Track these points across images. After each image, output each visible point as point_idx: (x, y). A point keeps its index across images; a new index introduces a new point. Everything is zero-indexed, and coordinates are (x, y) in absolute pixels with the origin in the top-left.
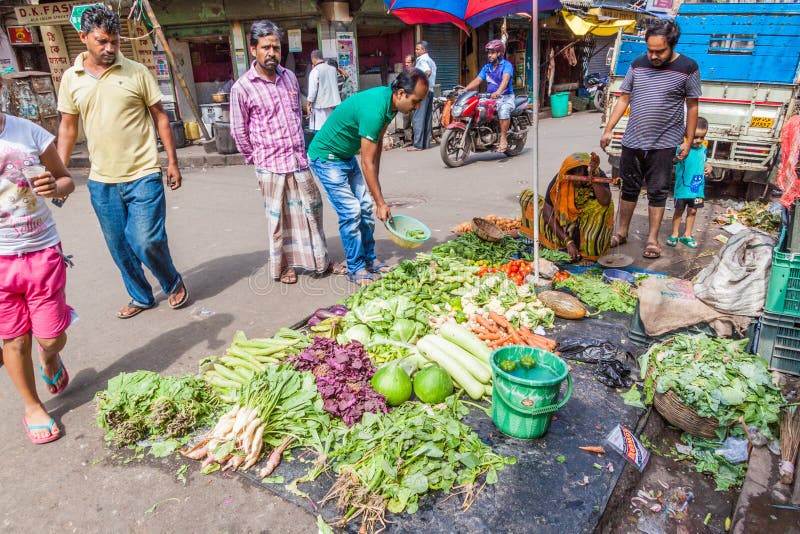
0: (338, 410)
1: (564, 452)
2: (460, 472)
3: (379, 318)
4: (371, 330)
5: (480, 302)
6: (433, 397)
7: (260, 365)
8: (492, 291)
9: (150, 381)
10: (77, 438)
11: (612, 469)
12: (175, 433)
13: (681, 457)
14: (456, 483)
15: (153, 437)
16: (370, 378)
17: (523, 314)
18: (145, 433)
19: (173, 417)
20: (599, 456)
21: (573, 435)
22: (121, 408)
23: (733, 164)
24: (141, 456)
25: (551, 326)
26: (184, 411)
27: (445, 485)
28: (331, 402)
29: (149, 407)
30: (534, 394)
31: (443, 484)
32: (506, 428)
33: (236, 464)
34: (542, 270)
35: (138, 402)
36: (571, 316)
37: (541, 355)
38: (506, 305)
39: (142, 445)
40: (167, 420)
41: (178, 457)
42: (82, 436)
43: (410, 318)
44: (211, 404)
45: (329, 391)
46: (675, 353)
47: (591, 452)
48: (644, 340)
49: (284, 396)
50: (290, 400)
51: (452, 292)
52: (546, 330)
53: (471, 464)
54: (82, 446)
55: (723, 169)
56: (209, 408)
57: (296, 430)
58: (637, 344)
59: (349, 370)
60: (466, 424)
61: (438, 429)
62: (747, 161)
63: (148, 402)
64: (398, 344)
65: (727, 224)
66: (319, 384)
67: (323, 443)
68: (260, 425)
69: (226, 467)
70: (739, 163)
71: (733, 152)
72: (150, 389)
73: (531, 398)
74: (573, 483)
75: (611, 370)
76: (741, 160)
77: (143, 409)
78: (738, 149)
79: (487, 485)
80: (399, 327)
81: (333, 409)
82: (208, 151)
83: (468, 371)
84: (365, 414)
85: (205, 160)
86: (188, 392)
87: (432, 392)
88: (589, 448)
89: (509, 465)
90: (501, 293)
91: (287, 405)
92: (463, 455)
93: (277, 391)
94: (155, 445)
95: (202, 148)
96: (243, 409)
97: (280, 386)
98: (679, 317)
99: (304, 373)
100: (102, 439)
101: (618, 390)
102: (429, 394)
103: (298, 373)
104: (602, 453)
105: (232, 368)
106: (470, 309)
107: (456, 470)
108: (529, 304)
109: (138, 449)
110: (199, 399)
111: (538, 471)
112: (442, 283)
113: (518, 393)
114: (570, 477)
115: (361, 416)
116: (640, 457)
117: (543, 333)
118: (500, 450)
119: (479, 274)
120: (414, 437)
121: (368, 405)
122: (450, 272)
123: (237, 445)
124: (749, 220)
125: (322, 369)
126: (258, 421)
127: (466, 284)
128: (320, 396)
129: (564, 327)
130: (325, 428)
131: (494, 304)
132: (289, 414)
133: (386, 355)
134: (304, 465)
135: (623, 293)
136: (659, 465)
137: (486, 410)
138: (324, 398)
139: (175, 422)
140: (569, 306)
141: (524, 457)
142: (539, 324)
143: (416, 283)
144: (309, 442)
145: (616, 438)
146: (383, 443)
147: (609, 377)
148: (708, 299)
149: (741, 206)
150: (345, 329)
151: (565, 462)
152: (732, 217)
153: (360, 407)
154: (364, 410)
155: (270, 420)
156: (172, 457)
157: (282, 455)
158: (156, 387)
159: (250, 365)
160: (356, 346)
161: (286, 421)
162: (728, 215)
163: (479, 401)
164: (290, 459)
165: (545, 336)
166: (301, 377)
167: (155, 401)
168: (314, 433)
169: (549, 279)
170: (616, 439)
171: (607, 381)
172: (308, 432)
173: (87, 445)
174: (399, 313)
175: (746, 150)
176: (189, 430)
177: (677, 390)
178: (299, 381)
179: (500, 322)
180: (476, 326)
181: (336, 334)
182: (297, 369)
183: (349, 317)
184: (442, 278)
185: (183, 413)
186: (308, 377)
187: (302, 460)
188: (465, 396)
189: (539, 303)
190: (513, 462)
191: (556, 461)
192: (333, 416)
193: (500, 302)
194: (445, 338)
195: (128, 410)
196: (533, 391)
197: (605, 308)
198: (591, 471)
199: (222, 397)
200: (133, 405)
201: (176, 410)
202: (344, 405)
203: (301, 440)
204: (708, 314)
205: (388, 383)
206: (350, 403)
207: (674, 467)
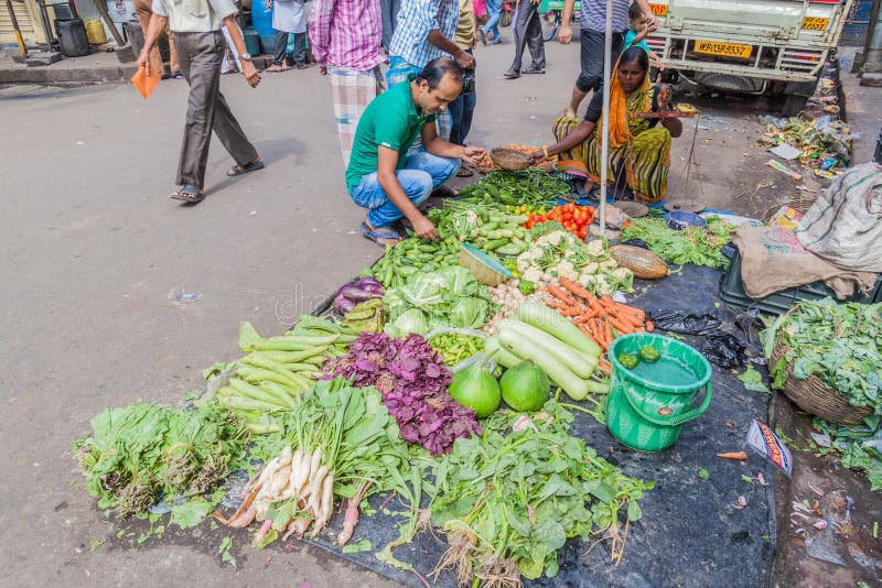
0: (420, 437)
1: (704, 464)
2: (594, 508)
3: (437, 299)
4: (426, 314)
5: (544, 264)
6: (530, 404)
7: (293, 375)
8: (558, 251)
9: (155, 421)
10: (57, 508)
11: (762, 481)
12: (203, 490)
13: (824, 452)
14: (595, 526)
15: (170, 497)
16: (447, 387)
17: (600, 278)
18: (157, 493)
19: (199, 470)
20: (743, 463)
21: (704, 438)
22: (120, 465)
23: (777, 74)
24: (161, 529)
25: (631, 290)
26: (210, 458)
27: (583, 531)
28: (409, 428)
29: (159, 459)
30: (675, 402)
31: (580, 529)
32: (632, 441)
33: (301, 529)
34: (609, 220)
35: (142, 453)
36: (650, 276)
37: (664, 344)
38: (578, 267)
39: (157, 512)
40: (189, 477)
41: (214, 526)
42: (63, 505)
43: (473, 296)
44: (240, 438)
45: (407, 414)
46: (805, 325)
47: (732, 460)
48: (741, 303)
49: (347, 426)
50: (355, 431)
51: (498, 250)
52: (628, 296)
53: (604, 496)
54: (68, 521)
55: (764, 79)
56: (238, 446)
57: (370, 471)
58: (734, 307)
59: (422, 380)
60: (576, 436)
61: (556, 452)
62: (792, 69)
63: (157, 452)
64: (464, 331)
65: (774, 146)
66: (390, 403)
67: (409, 483)
68: (327, 475)
69: (287, 535)
70: (785, 72)
71: (780, 59)
72: (157, 434)
73: (671, 405)
74: (728, 506)
75: (723, 348)
76: (787, 69)
77: (152, 462)
78: (785, 56)
79: (632, 523)
80: (462, 309)
81: (413, 436)
82: (123, 60)
83: (566, 365)
84: (458, 440)
85: (121, 72)
86: (211, 431)
87: (528, 399)
88: (728, 455)
89: (647, 491)
90: (568, 253)
91: (354, 437)
92: (591, 486)
93: (339, 420)
94: (175, 510)
95: (114, 55)
96: (298, 453)
97: (340, 413)
98: (789, 275)
99: (365, 389)
100: (95, 506)
101: (734, 372)
102: (523, 402)
103: (357, 391)
104: (744, 460)
105: (254, 383)
106: (533, 275)
107: (588, 506)
108: (602, 264)
109: (153, 519)
110: (225, 436)
111: (683, 495)
112: (486, 239)
113: (655, 401)
114: (722, 499)
115: (451, 443)
116: (785, 460)
117: (624, 300)
118: (630, 470)
119: (527, 225)
120: (536, 472)
121: (458, 427)
122: (493, 225)
123: (301, 505)
124: (798, 141)
125: (386, 380)
126: (323, 470)
127: (515, 240)
128: (393, 419)
129: (645, 290)
130: (405, 463)
131: (564, 268)
132: (361, 451)
133: (454, 349)
134: (393, 520)
135: (699, 242)
136: (803, 464)
137: (594, 414)
138: (400, 422)
139: (202, 476)
140: (646, 262)
141: (662, 477)
142: (618, 289)
143: (455, 240)
144: (391, 485)
145: (756, 437)
146: (495, 483)
147: (722, 356)
148: (827, 253)
149: (783, 123)
150: (393, 315)
151: (710, 479)
152: (776, 137)
153: (448, 432)
154: (454, 436)
155: (338, 463)
156: (205, 525)
157: (359, 508)
158: (165, 429)
159: (283, 379)
160: (417, 341)
161: (356, 461)
162: (771, 135)
163: (582, 402)
164: (370, 512)
165: (627, 304)
166: (362, 395)
167: (168, 450)
168: (395, 472)
169: (617, 229)
170: (756, 439)
171: (721, 361)
172: (387, 471)
173: (75, 518)
174: (457, 288)
175: (794, 57)
176: (220, 483)
177: (825, 375)
178: (362, 403)
179: (577, 290)
180: (549, 299)
181: (383, 323)
182: (354, 384)
183: (391, 298)
184: (485, 233)
185: (212, 464)
186: (372, 396)
187: (387, 512)
188: (565, 397)
189: (613, 263)
190: (651, 486)
191: (699, 479)
192: (411, 444)
193: (572, 266)
194: (524, 321)
195: (130, 466)
196: (674, 398)
197: (682, 261)
198: (742, 488)
199: (252, 426)
200: (136, 458)
201: (200, 461)
202: (426, 430)
203: (379, 483)
204: (825, 271)
205: (472, 392)
206: (435, 426)
207: (820, 466)
